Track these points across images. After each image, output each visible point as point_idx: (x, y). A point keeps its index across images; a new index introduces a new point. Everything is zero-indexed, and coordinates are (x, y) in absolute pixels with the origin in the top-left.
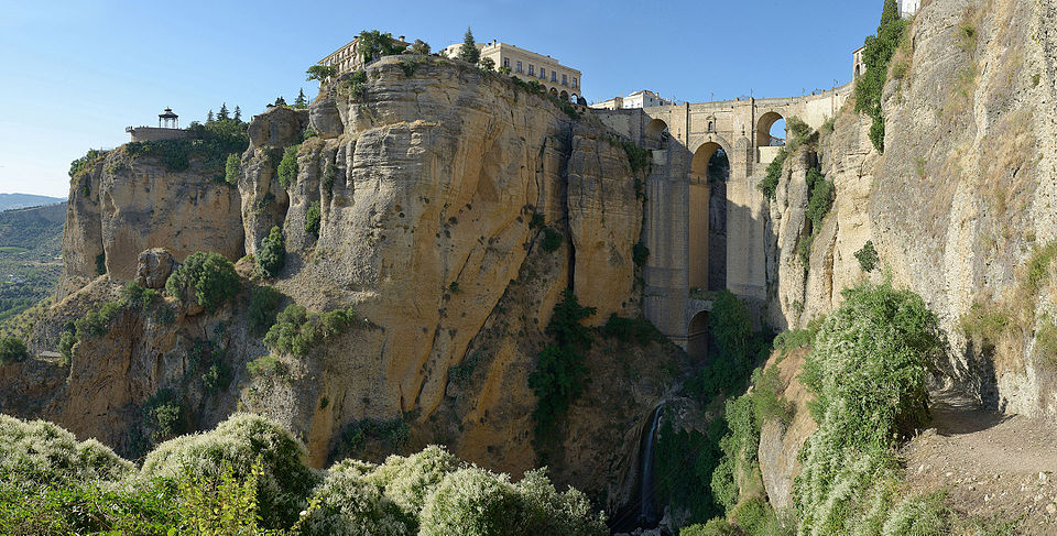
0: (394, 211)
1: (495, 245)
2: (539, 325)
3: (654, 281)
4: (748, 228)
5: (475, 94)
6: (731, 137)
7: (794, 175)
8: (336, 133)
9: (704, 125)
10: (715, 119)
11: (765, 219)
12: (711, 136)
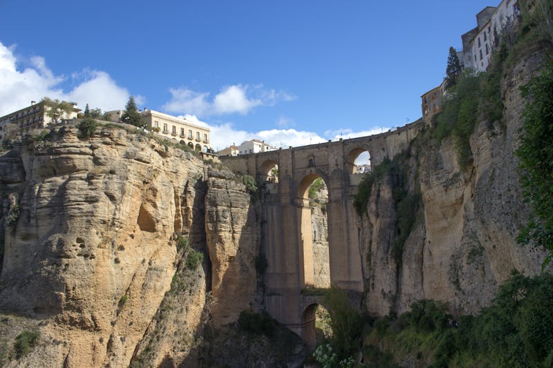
0: (75, 243)
1: (153, 265)
2: (188, 325)
3: (273, 284)
4: (346, 237)
5: (137, 149)
6: (328, 169)
7: (382, 193)
8: (19, 179)
9: (306, 163)
10: (314, 156)
11: (359, 230)
12: (312, 169)
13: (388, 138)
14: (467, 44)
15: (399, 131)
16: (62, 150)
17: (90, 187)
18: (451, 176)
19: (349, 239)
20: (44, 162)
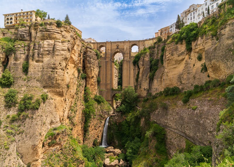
3: (102, 87)
5: (73, 34)
6: (123, 50)
7: (145, 59)
8: (29, 40)
9: (116, 47)
10: (119, 45)
11: (134, 70)
12: (118, 50)
13: (145, 42)
14: (186, 14)
15: (150, 39)
16: (51, 31)
17: (63, 45)
18: (180, 52)
19: (130, 73)
20: (44, 34)
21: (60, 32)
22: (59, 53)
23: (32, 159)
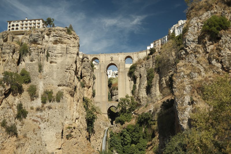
4: (125, 83)
6: (118, 62)
9: (110, 59)
12: (112, 61)
13: (139, 54)
20: (57, 39)
21: (70, 38)
22: (71, 56)
23: (54, 147)
